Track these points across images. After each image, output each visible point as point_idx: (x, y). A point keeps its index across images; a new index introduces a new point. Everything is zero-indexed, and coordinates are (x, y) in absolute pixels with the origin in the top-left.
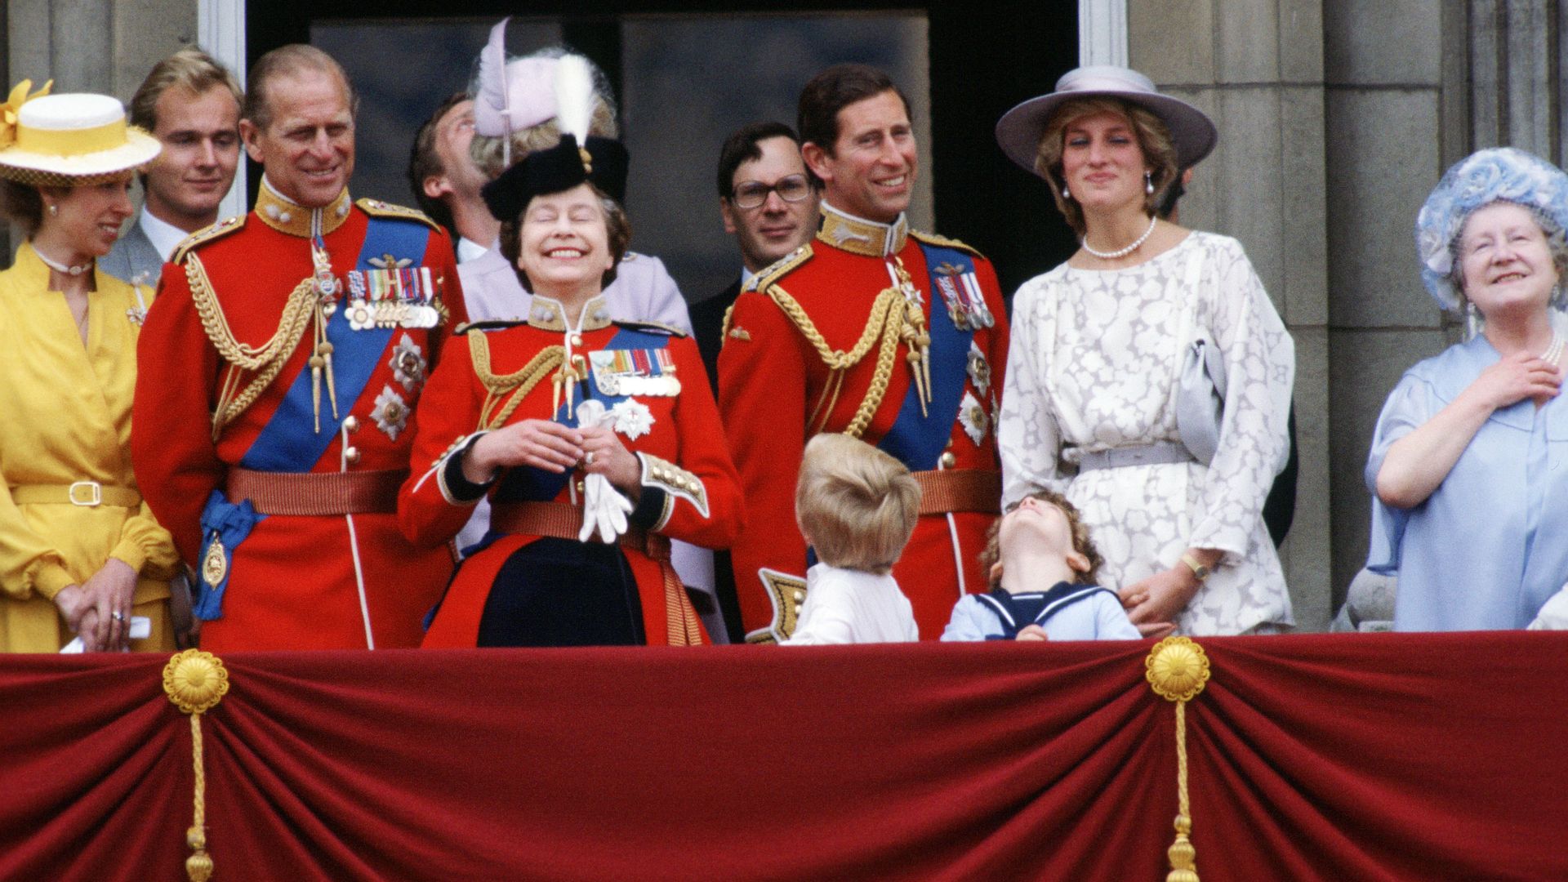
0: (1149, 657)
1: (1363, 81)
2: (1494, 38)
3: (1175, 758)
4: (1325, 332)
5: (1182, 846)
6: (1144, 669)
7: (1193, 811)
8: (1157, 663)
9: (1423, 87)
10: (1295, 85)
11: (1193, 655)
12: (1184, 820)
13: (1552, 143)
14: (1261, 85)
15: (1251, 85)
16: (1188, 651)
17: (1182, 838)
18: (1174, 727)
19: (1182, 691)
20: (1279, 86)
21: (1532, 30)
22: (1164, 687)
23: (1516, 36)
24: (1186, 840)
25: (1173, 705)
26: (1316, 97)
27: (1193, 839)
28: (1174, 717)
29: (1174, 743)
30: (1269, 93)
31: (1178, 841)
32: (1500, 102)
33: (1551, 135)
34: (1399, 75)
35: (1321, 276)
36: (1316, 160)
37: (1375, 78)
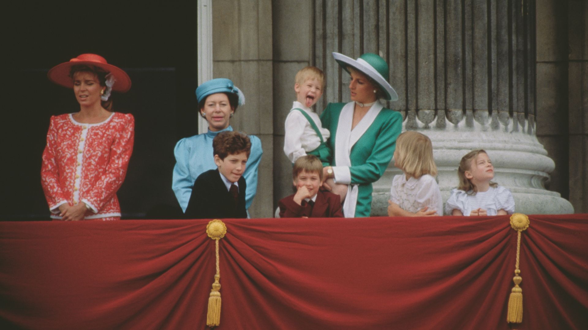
0: (208, 225)
1: (285, 59)
2: (322, 42)
3: (215, 257)
4: (272, 136)
5: (216, 284)
6: (206, 229)
7: (221, 273)
8: (210, 227)
9: (303, 61)
10: (263, 60)
11: (222, 226)
12: (218, 276)
13: (339, 74)
14: (253, 60)
15: (250, 61)
16: (220, 224)
17: (217, 281)
18: (215, 248)
19: (218, 236)
20: (258, 61)
21: (334, 39)
22: (211, 235)
23: (329, 41)
24: (218, 282)
25: (215, 240)
26: (270, 64)
27: (220, 282)
28: (215, 244)
29: (215, 253)
30: (255, 63)
31: (216, 282)
32: (323, 62)
33: (339, 72)
34: (295, 57)
35: (271, 119)
36: (270, 83)
37: (289, 59)
